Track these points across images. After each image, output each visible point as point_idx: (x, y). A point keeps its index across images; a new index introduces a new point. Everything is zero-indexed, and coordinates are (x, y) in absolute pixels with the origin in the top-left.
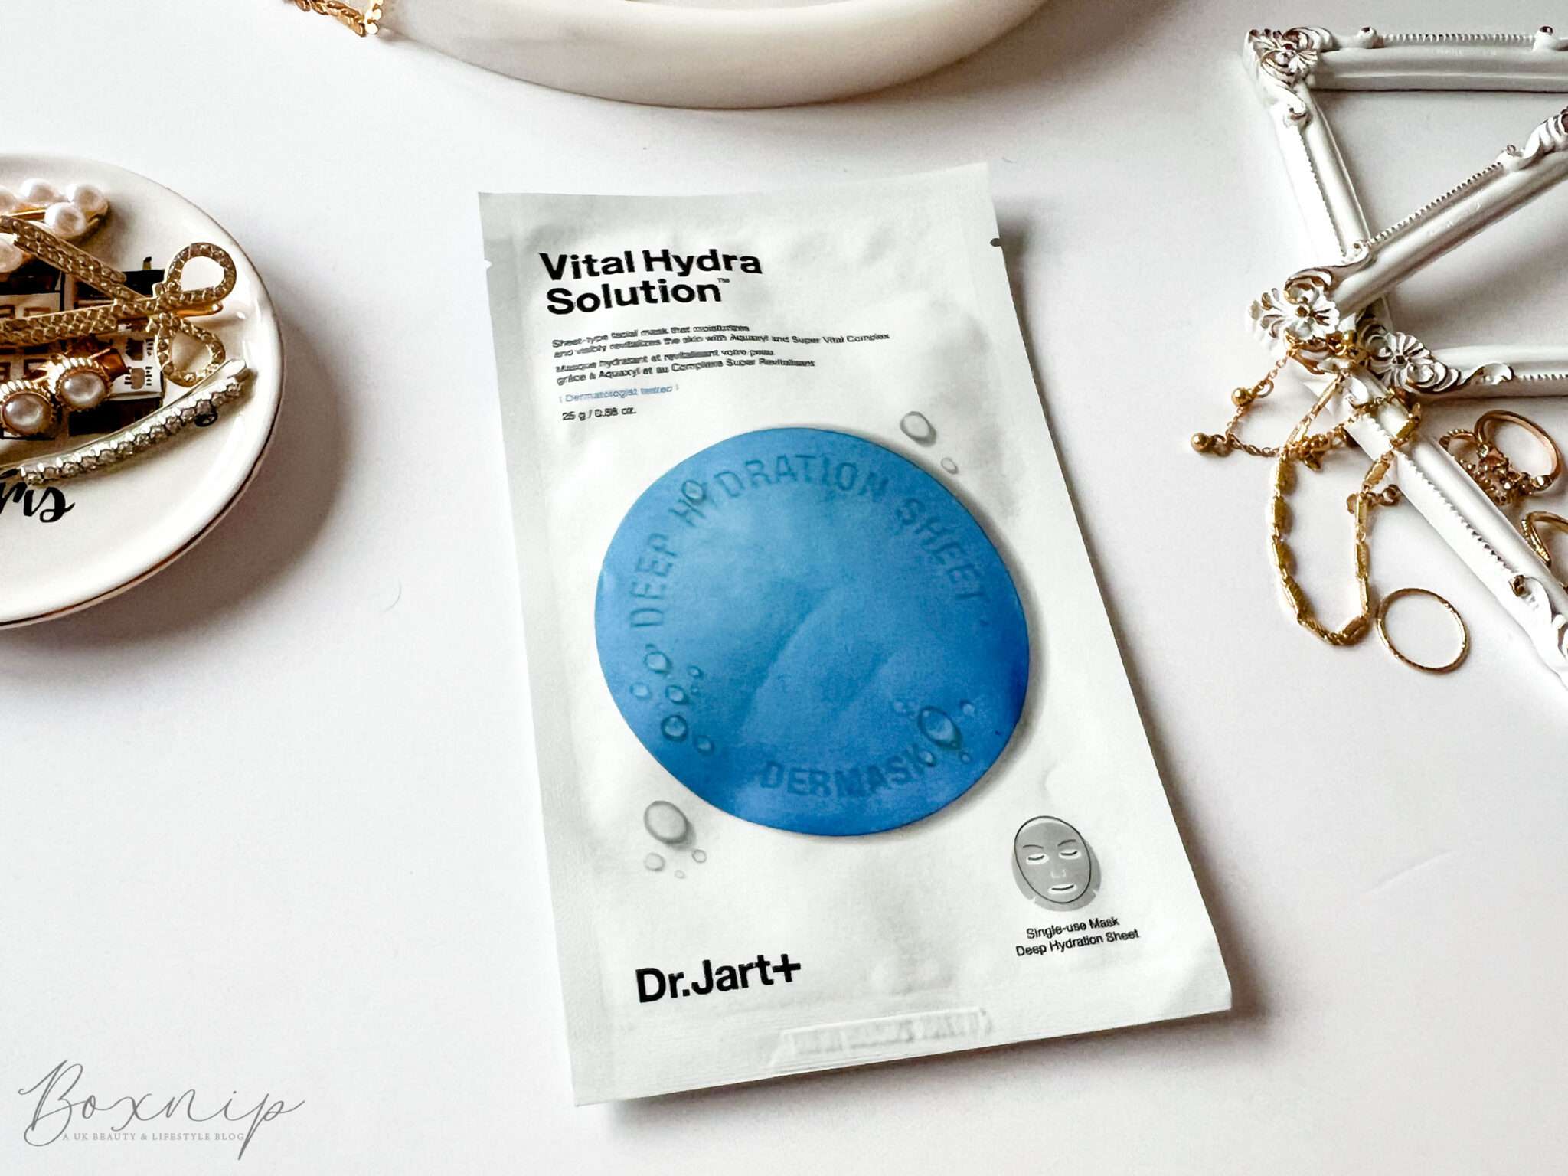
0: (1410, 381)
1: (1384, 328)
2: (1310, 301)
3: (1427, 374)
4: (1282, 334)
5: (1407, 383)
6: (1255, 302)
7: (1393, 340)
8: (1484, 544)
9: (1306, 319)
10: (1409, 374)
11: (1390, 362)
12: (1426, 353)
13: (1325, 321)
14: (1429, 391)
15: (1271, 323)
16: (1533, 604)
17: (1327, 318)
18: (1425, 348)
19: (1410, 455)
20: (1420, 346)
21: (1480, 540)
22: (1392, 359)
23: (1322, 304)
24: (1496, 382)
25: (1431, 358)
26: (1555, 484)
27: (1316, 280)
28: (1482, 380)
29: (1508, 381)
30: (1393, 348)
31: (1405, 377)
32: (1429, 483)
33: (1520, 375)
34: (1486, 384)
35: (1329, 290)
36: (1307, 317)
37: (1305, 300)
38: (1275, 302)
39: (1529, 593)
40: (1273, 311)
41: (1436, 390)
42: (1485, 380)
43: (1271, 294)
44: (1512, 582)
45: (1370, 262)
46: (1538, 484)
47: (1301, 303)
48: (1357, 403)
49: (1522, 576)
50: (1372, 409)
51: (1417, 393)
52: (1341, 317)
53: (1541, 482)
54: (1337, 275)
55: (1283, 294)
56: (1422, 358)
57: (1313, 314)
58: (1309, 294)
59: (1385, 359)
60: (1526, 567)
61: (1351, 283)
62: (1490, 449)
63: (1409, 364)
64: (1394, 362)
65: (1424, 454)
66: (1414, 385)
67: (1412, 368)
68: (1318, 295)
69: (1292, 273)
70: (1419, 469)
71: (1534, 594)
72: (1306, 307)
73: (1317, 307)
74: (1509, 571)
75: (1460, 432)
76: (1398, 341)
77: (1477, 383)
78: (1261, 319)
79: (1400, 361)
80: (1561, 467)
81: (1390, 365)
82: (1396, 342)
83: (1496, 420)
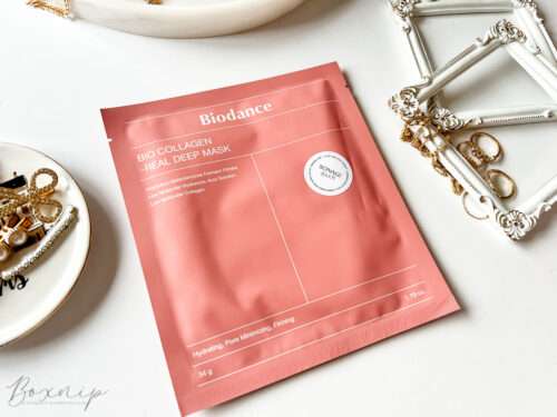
1: (437, 107)
3: (452, 123)
4: (399, 112)
5: (446, 127)
6: (390, 100)
8: (470, 184)
9: (407, 106)
10: (446, 124)
12: (452, 115)
14: (453, 129)
15: (395, 107)
16: (487, 205)
17: (414, 105)
18: (452, 113)
19: (444, 154)
20: (450, 113)
21: (468, 183)
23: (413, 100)
24: (476, 124)
25: (454, 117)
26: (498, 158)
27: (410, 91)
28: (472, 124)
29: (480, 124)
30: (440, 114)
31: (444, 125)
32: (451, 163)
33: (485, 120)
35: (415, 95)
37: (407, 99)
38: (396, 100)
39: (485, 202)
40: (395, 103)
41: (456, 129)
43: (395, 97)
44: (480, 198)
45: (430, 82)
46: (491, 159)
47: (405, 100)
48: (425, 136)
49: (483, 196)
50: (430, 138)
51: (449, 130)
52: (420, 104)
53: (493, 158)
54: (418, 89)
55: (399, 96)
56: (450, 118)
57: (409, 104)
58: (408, 97)
59: (438, 118)
60: (485, 193)
61: (423, 91)
62: (475, 147)
63: (446, 120)
65: (449, 153)
66: (448, 127)
68: (411, 97)
69: (402, 88)
71: (487, 202)
72: (407, 101)
73: (411, 101)
74: (479, 194)
75: (465, 142)
77: (470, 124)
78: (392, 106)
79: (443, 119)
80: (501, 151)
81: (440, 120)
82: (442, 112)
83: (479, 136)
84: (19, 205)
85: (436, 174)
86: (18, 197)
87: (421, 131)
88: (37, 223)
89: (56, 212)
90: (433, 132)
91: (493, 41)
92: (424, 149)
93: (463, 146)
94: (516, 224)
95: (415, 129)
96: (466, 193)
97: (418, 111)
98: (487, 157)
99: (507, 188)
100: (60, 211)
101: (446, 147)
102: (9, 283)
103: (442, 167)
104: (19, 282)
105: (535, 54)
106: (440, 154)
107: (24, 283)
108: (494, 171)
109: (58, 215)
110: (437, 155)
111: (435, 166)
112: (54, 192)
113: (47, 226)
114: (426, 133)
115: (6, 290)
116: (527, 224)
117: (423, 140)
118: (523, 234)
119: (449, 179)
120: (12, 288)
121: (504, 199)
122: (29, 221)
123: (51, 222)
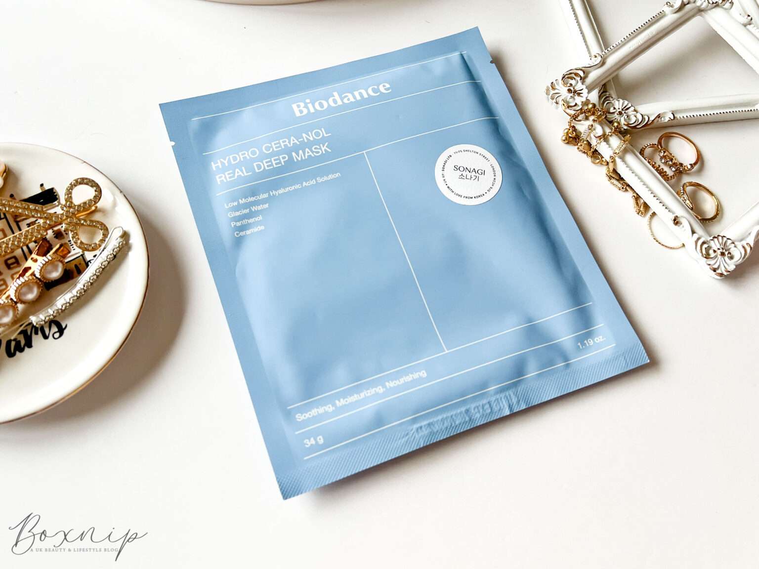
0: (626, 123)
1: (612, 98)
2: (573, 85)
3: (633, 120)
4: (561, 103)
5: (624, 124)
6: (548, 87)
7: (617, 102)
8: (659, 201)
9: (572, 94)
10: (625, 120)
11: (616, 114)
12: (632, 109)
13: (581, 95)
14: (635, 127)
15: (555, 98)
16: (683, 229)
17: (582, 93)
18: (632, 106)
19: (622, 159)
20: (630, 105)
21: (657, 199)
22: (616, 113)
23: (579, 86)
24: (666, 121)
25: (635, 110)
26: (696, 167)
27: (576, 74)
28: (660, 120)
29: (672, 120)
30: (617, 107)
31: (623, 122)
32: (633, 173)
33: (678, 116)
34: (662, 122)
35: (583, 79)
36: (573, 94)
37: (571, 85)
38: (557, 87)
39: (681, 224)
40: (556, 91)
41: (638, 127)
42: (661, 121)
43: (555, 82)
44: (673, 219)
45: (603, 63)
46: (687, 168)
47: (569, 86)
48: (597, 135)
49: (677, 216)
50: (604, 138)
51: (629, 128)
52: (589, 92)
53: (689, 167)
54: (586, 72)
55: (560, 82)
56: (630, 112)
57: (575, 92)
58: (573, 82)
59: (613, 113)
60: (680, 212)
61: (593, 75)
62: (664, 152)
63: (625, 115)
64: (617, 114)
65: (630, 158)
66: (628, 125)
67: (626, 117)
68: (578, 82)
69: (564, 72)
70: (628, 166)
71: (683, 224)
72: (572, 88)
73: (577, 88)
74: (671, 213)
75: (650, 145)
76: (619, 104)
77: (658, 121)
78: (550, 95)
79: (620, 113)
80: (700, 158)
81: (616, 116)
82: (618, 104)
83: (669, 137)
84: (51, 227)
85: (612, 189)
86: (49, 217)
87: (591, 128)
88: (76, 252)
89: (101, 237)
90: (608, 130)
91: (688, 7)
92: (595, 154)
93: (648, 151)
94: (723, 254)
95: (582, 127)
96: (654, 214)
97: (587, 102)
98: (681, 165)
99: (709, 207)
100: (105, 236)
101: (626, 151)
102: (41, 330)
103: (620, 179)
104: (55, 329)
105: (745, 25)
106: (618, 160)
107: (61, 331)
108: (691, 184)
109: (103, 241)
110: (614, 162)
111: (610, 178)
112: (96, 210)
113: (89, 256)
114: (599, 131)
115: (37, 339)
116: (738, 254)
117: (594, 142)
118: (732, 267)
119: (630, 194)
120: (46, 337)
121: (705, 221)
122: (65, 249)
123: (94, 249)
